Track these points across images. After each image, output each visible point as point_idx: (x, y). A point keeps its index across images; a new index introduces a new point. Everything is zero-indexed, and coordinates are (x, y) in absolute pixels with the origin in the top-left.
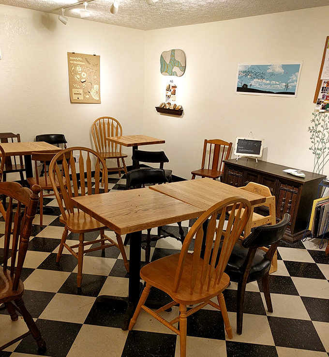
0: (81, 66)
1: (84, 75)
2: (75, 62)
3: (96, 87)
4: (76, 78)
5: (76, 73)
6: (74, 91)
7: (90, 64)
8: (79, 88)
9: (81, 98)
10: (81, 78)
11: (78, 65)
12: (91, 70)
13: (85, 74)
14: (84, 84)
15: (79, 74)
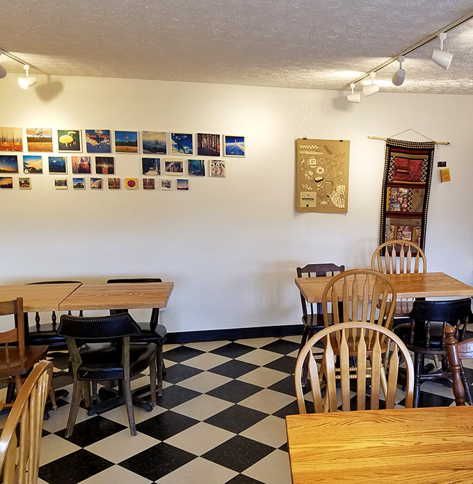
0: (317, 157)
1: (320, 170)
2: (306, 152)
3: (340, 188)
4: (307, 175)
5: (308, 168)
6: (303, 194)
7: (331, 154)
8: (310, 191)
9: (313, 204)
10: (316, 174)
11: (311, 155)
12: (333, 163)
13: (323, 169)
14: (319, 185)
15: (312, 169)
